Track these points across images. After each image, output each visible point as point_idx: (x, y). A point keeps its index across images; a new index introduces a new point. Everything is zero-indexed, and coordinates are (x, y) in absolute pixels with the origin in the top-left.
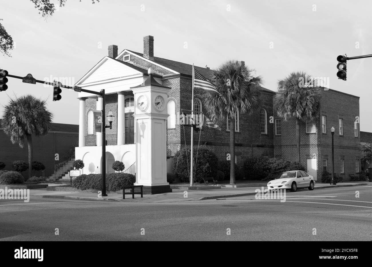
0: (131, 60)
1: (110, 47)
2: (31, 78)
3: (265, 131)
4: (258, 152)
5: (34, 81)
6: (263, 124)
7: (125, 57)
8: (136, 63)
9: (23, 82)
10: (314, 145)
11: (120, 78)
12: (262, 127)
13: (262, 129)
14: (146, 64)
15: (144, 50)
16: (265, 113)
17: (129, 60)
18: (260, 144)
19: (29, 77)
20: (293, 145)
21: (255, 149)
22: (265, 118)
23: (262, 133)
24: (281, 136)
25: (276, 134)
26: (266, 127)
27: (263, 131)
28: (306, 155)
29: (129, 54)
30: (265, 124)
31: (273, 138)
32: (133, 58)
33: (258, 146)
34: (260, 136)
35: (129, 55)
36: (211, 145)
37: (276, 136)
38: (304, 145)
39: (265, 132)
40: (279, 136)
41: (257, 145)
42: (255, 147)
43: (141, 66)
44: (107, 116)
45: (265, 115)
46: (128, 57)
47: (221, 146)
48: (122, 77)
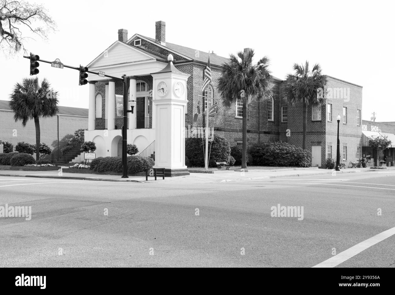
0: (142, 45)
1: (120, 31)
2: (59, 62)
3: (271, 117)
4: (265, 139)
5: (61, 65)
6: (270, 111)
7: (136, 41)
8: (147, 48)
9: (52, 66)
10: (319, 132)
11: (132, 62)
12: (269, 114)
13: (269, 116)
14: (158, 49)
15: (156, 35)
16: (272, 100)
17: (140, 45)
18: (267, 130)
19: (57, 62)
20: (298, 132)
21: (262, 135)
22: (272, 105)
23: (269, 120)
24: (287, 123)
25: (282, 121)
26: (272, 115)
27: (270, 118)
28: (311, 142)
29: (140, 38)
30: (271, 111)
31: (279, 125)
32: (144, 43)
33: (265, 133)
34: (266, 123)
35: (140, 40)
36: (221, 131)
37: (282, 123)
38: (309, 132)
39: (271, 119)
40: (285, 123)
41: (264, 131)
42: (261, 133)
43: (153, 51)
44: (129, 101)
45: (272, 102)
46: (139, 41)
47: (230, 132)
48: (134, 62)
